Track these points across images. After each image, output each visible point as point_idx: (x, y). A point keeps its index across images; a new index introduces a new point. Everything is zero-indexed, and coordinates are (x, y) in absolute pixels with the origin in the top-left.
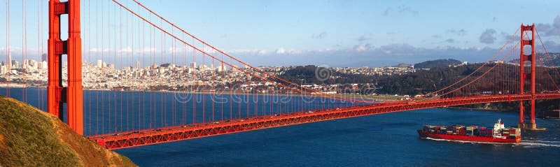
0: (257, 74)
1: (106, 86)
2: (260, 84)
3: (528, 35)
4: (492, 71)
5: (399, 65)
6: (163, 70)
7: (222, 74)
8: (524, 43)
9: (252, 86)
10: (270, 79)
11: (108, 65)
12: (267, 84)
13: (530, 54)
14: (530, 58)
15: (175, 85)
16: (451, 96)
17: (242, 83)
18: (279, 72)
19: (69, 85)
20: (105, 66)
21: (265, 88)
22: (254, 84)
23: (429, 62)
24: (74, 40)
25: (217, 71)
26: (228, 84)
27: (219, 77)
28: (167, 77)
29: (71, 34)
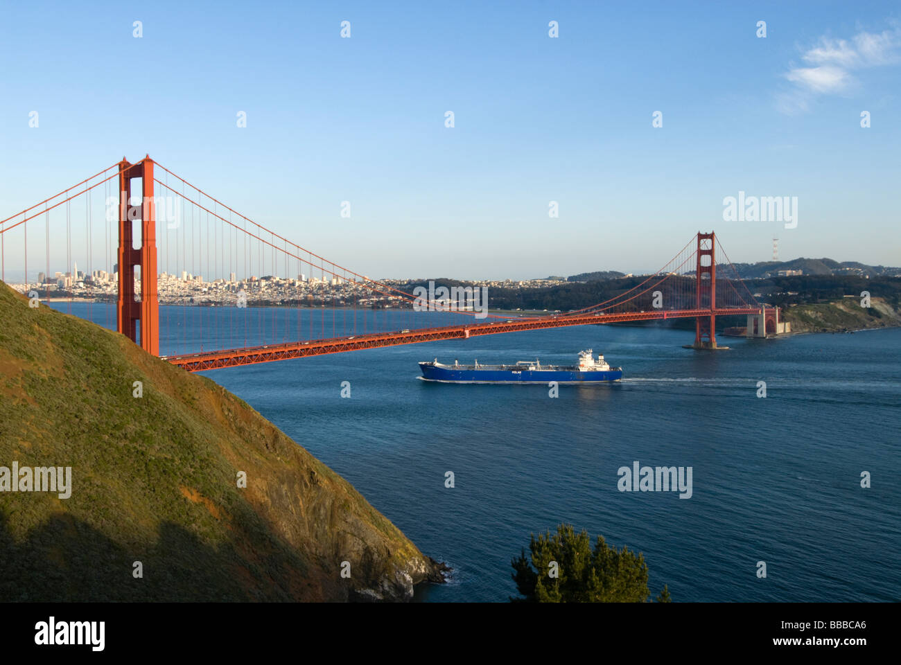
0: (379, 288)
1: (192, 301)
2: (382, 299)
3: (707, 245)
4: (662, 284)
5: (550, 278)
6: (263, 283)
7: (337, 288)
8: (701, 253)
9: (372, 301)
10: (394, 293)
11: (195, 278)
12: (391, 298)
13: (710, 265)
14: (709, 269)
15: (279, 299)
16: (611, 311)
17: (360, 298)
18: (406, 285)
19: (142, 299)
20: (191, 278)
21: (389, 302)
22: (375, 299)
23: (585, 275)
24: (149, 249)
25: (330, 284)
26: (343, 298)
27: (332, 292)
28: (270, 291)
29: (145, 242)
